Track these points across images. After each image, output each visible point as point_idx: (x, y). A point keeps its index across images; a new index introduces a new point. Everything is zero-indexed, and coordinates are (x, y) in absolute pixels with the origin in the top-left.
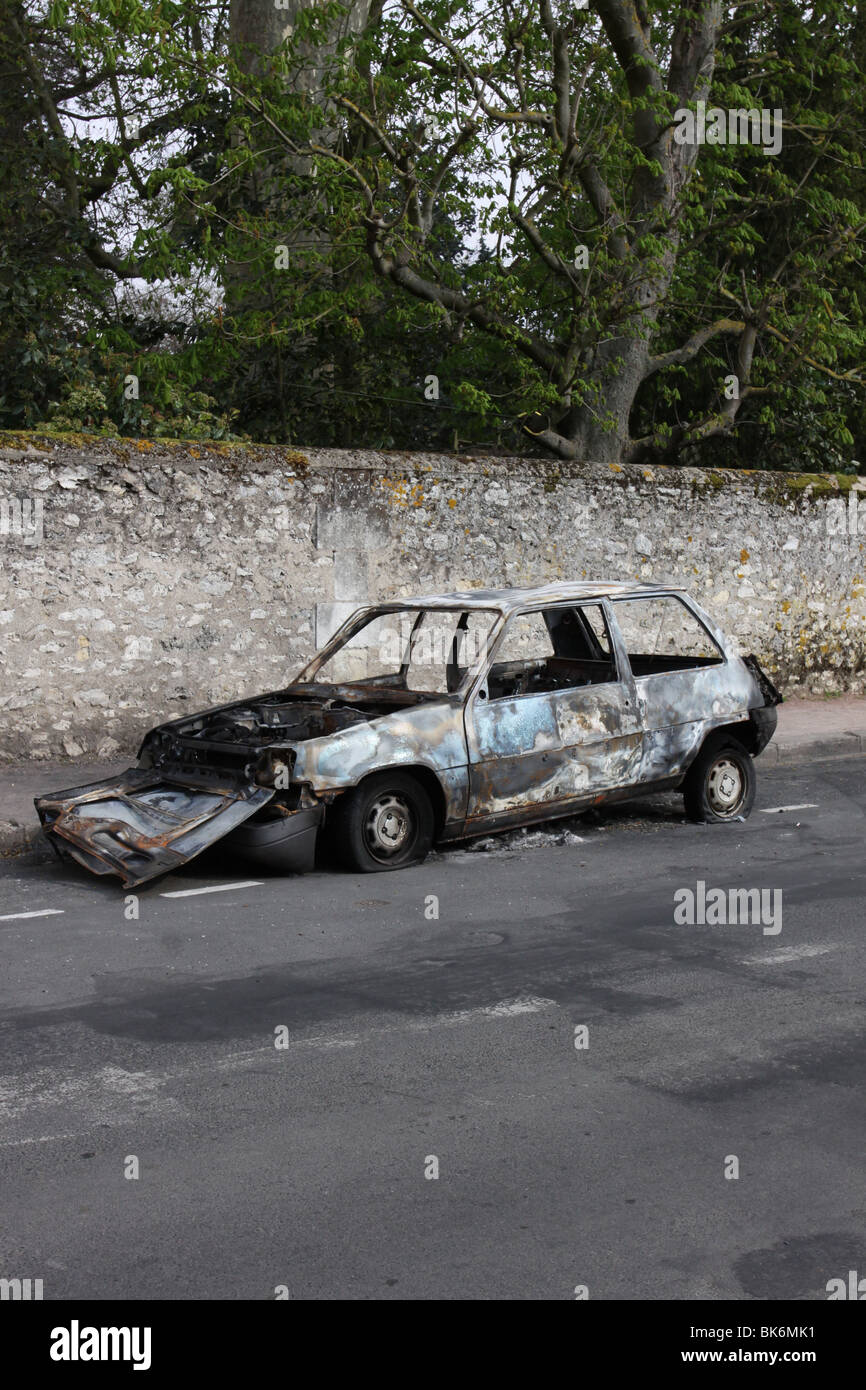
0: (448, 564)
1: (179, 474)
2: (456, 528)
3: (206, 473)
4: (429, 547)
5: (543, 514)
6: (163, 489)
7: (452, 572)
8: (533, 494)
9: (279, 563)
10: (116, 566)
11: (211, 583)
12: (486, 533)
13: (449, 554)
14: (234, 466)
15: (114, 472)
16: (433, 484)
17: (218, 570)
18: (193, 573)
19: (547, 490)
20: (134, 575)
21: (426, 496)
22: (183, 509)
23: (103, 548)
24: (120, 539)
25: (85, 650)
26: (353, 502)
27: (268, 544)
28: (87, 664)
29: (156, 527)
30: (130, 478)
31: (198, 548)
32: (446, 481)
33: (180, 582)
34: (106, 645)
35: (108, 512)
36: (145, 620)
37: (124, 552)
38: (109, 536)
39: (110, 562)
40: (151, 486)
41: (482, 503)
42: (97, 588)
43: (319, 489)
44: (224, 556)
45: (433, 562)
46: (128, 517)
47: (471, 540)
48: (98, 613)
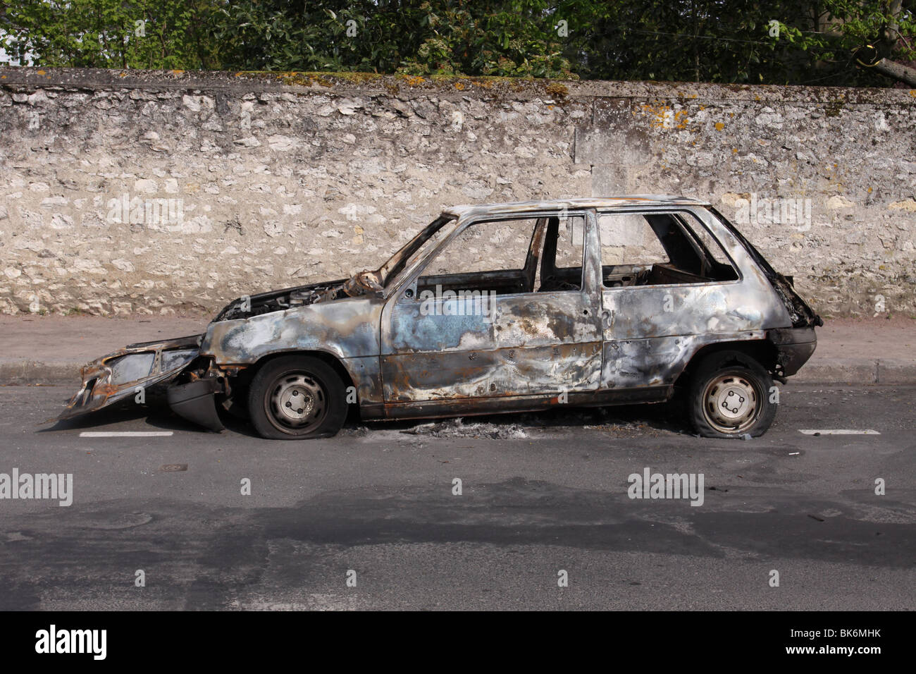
0: (713, 179)
1: (443, 103)
2: (723, 147)
3: (469, 102)
4: (692, 163)
5: (823, 136)
6: (431, 115)
7: (717, 185)
8: (813, 118)
9: (537, 174)
10: (387, 173)
11: (473, 188)
12: (757, 152)
13: (714, 171)
14: (494, 96)
15: (385, 102)
16: (698, 109)
17: (479, 178)
18: (455, 181)
19: (828, 114)
20: (403, 181)
21: (690, 120)
22: (447, 130)
23: (376, 160)
24: (390, 153)
25: (361, 237)
26: (612, 125)
27: (527, 159)
28: (362, 247)
29: (422, 145)
30: (400, 106)
31: (461, 161)
32: (714, 107)
33: (445, 188)
34: (378, 234)
35: (380, 133)
36: (412, 215)
37: (394, 162)
38: (380, 151)
39: (382, 171)
40: (418, 112)
41: (753, 126)
42: (371, 190)
43: (578, 113)
44: (485, 167)
45: (696, 177)
46: (398, 137)
47: (739, 158)
48: (371, 209)
